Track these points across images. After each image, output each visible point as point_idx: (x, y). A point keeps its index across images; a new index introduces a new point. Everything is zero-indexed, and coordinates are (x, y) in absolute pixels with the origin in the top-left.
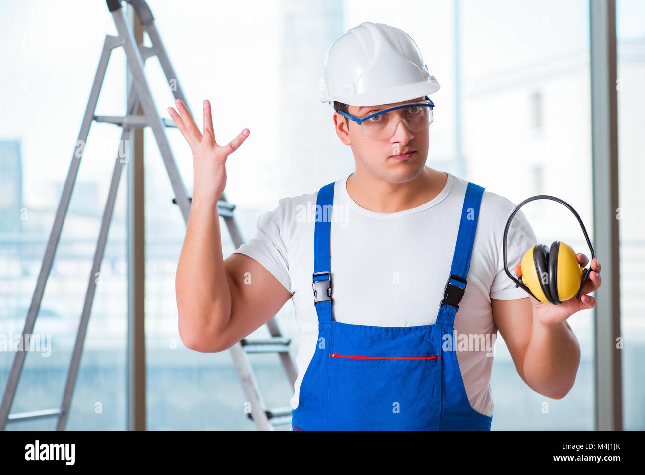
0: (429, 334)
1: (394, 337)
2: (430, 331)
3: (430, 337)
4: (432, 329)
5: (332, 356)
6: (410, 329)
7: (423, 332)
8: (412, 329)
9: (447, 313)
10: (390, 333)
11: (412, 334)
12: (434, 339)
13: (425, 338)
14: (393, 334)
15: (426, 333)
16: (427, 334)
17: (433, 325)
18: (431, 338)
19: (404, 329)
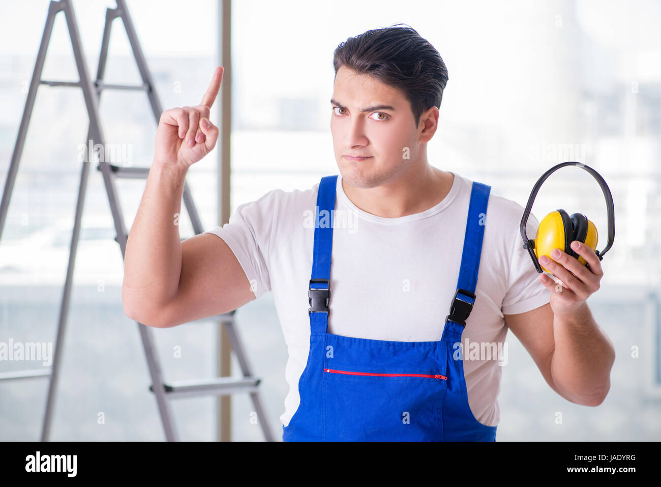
0: (434, 352)
1: (395, 354)
2: (435, 349)
3: (434, 355)
4: (437, 346)
5: (326, 371)
6: (413, 344)
7: (427, 349)
8: (415, 345)
9: (453, 330)
10: (391, 348)
11: (415, 350)
12: (439, 357)
13: (429, 355)
14: (394, 348)
15: (430, 350)
16: (431, 352)
17: (439, 342)
18: (436, 355)
19: (407, 343)
